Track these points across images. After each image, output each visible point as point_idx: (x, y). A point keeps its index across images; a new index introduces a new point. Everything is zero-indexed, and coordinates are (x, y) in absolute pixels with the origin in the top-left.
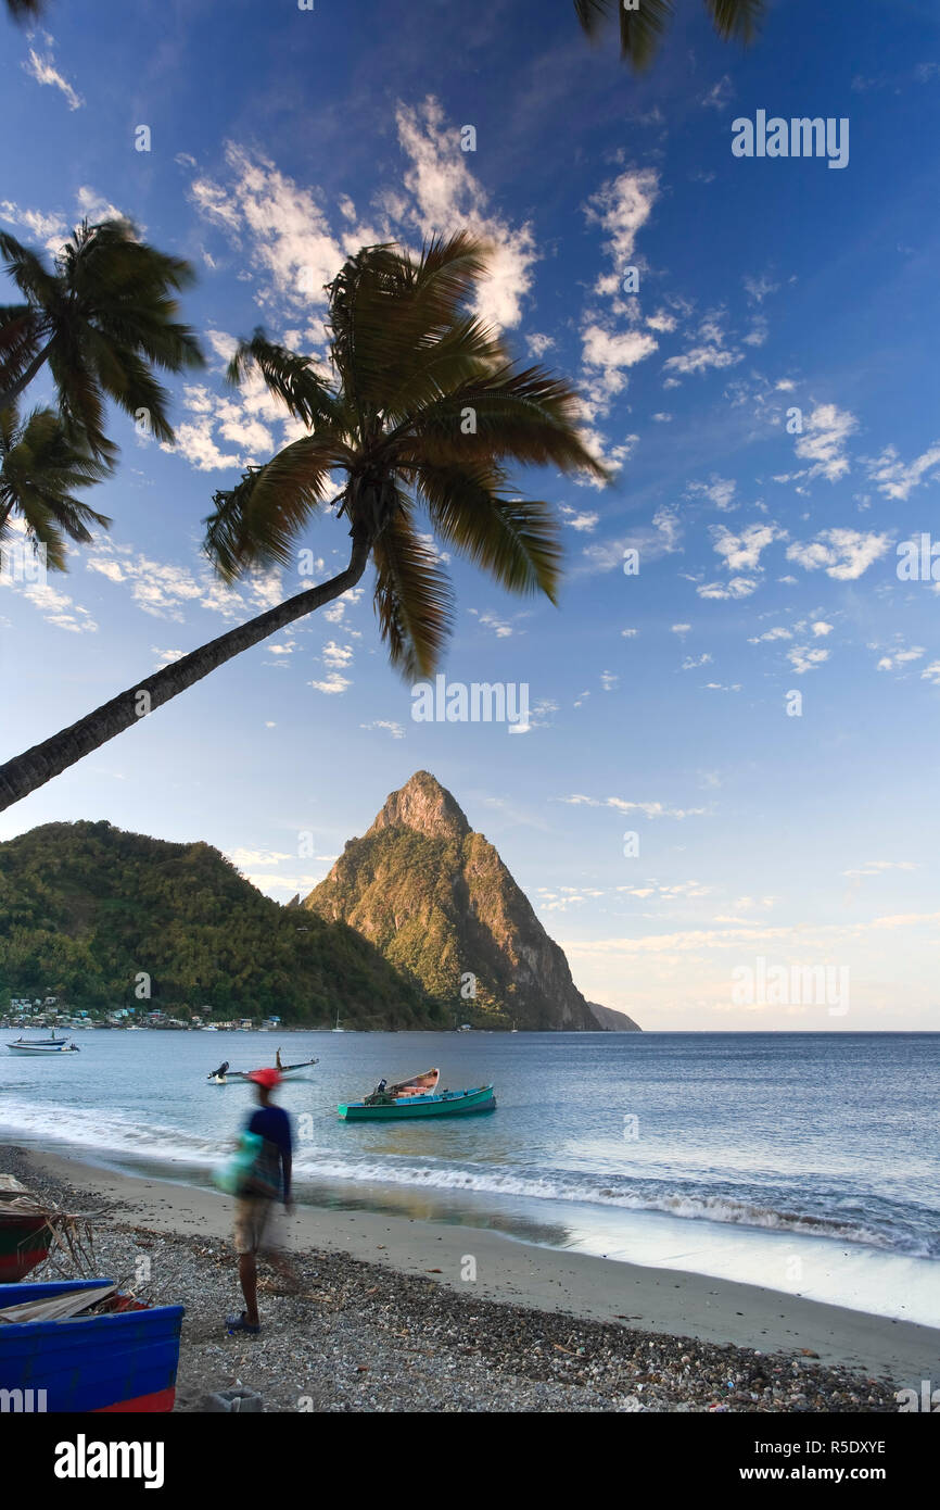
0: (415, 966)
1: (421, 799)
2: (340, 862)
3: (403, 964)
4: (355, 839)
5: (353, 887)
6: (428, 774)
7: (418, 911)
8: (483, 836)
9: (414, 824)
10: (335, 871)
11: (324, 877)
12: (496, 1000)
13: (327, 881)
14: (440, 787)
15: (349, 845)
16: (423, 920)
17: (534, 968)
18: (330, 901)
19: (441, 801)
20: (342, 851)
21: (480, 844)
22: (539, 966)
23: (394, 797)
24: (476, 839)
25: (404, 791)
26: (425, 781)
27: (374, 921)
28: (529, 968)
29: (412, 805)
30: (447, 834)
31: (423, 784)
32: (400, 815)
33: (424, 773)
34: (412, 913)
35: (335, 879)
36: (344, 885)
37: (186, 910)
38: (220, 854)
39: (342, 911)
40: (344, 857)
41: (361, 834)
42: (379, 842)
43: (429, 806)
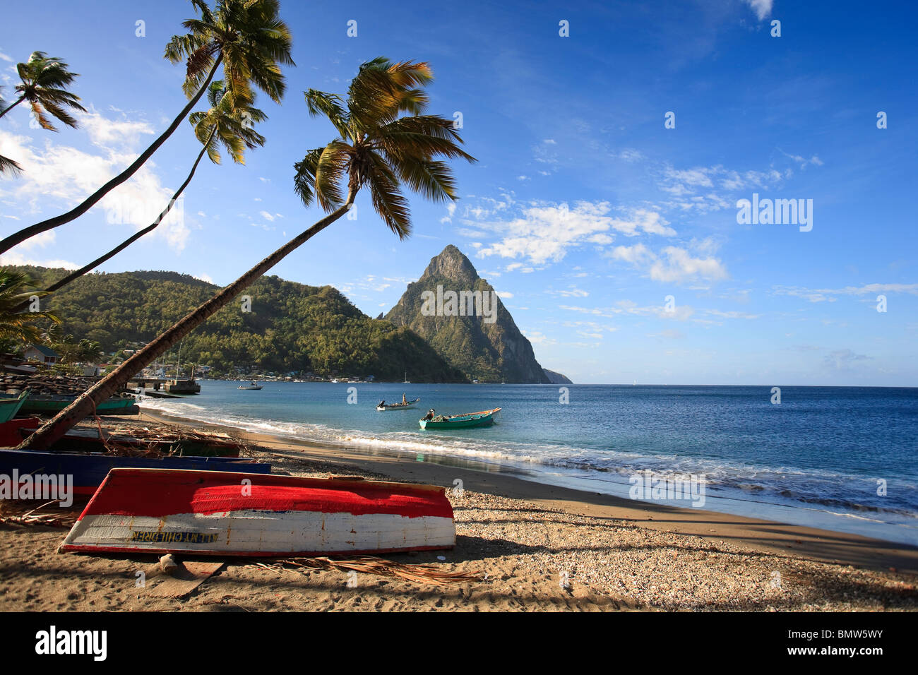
0: (447, 350)
1: (450, 261)
2: (405, 295)
3: (441, 349)
4: (413, 283)
5: (412, 309)
6: (454, 247)
7: (449, 321)
8: (486, 281)
9: (446, 274)
10: (402, 301)
11: (396, 304)
12: (492, 367)
13: (398, 306)
14: (461, 254)
15: (410, 286)
16: (452, 326)
17: (514, 351)
18: (400, 316)
19: (461, 262)
20: (406, 289)
21: (484, 285)
22: (516, 351)
23: (435, 260)
24: (481, 282)
25: (440, 256)
26: (452, 250)
27: (424, 327)
28: (510, 351)
29: (445, 264)
30: (465, 280)
31: (451, 252)
32: (439, 270)
33: (452, 246)
34: (445, 322)
35: (402, 305)
36: (407, 308)
37: (321, 322)
38: (338, 292)
39: (407, 322)
40: (407, 292)
41: (416, 280)
42: (426, 285)
43: (455, 264)
